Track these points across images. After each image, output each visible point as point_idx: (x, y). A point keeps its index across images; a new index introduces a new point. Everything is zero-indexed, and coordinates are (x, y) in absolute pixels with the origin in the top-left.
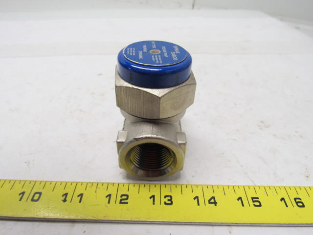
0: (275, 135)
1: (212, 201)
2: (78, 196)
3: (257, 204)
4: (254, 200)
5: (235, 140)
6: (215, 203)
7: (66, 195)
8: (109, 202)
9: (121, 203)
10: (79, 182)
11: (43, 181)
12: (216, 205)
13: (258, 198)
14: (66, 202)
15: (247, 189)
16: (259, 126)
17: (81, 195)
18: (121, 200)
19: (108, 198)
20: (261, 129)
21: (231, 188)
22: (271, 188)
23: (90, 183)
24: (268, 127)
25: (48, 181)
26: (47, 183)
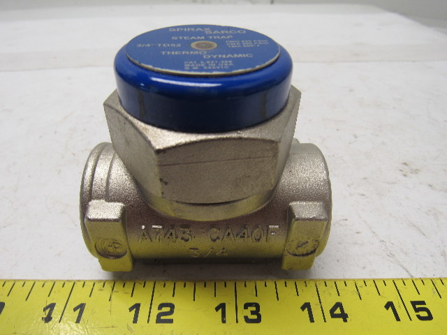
0: (430, 186)
1: (338, 311)
2: (75, 310)
3: (424, 314)
4: (417, 306)
6: (344, 316)
7: (52, 306)
8: (135, 321)
9: (159, 321)
10: (79, 281)
11: (9, 281)
12: (345, 321)
13: (423, 303)
14: (50, 323)
15: (399, 284)
16: (401, 170)
17: (81, 307)
18: (159, 316)
19: (134, 311)
20: (405, 175)
21: (370, 283)
22: (444, 282)
23: (100, 281)
24: (416, 171)
25: (19, 280)
26: (17, 284)
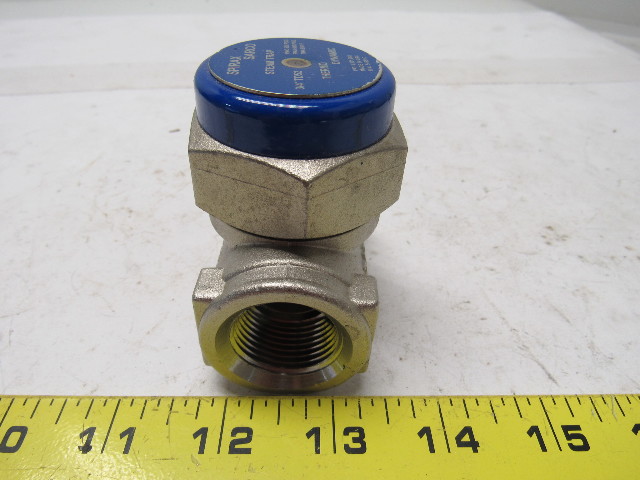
1: (466, 438)
2: (122, 436)
3: (578, 442)
4: (570, 432)
5: (492, 270)
6: (474, 445)
7: (91, 432)
8: (201, 451)
9: (233, 450)
10: (126, 397)
11: (31, 397)
12: (475, 451)
13: (578, 428)
14: (90, 453)
15: (548, 403)
17: (130, 433)
18: (233, 443)
19: (199, 438)
21: (510, 402)
22: (607, 400)
23: (153, 398)
25: (45, 397)
26: (42, 401)
